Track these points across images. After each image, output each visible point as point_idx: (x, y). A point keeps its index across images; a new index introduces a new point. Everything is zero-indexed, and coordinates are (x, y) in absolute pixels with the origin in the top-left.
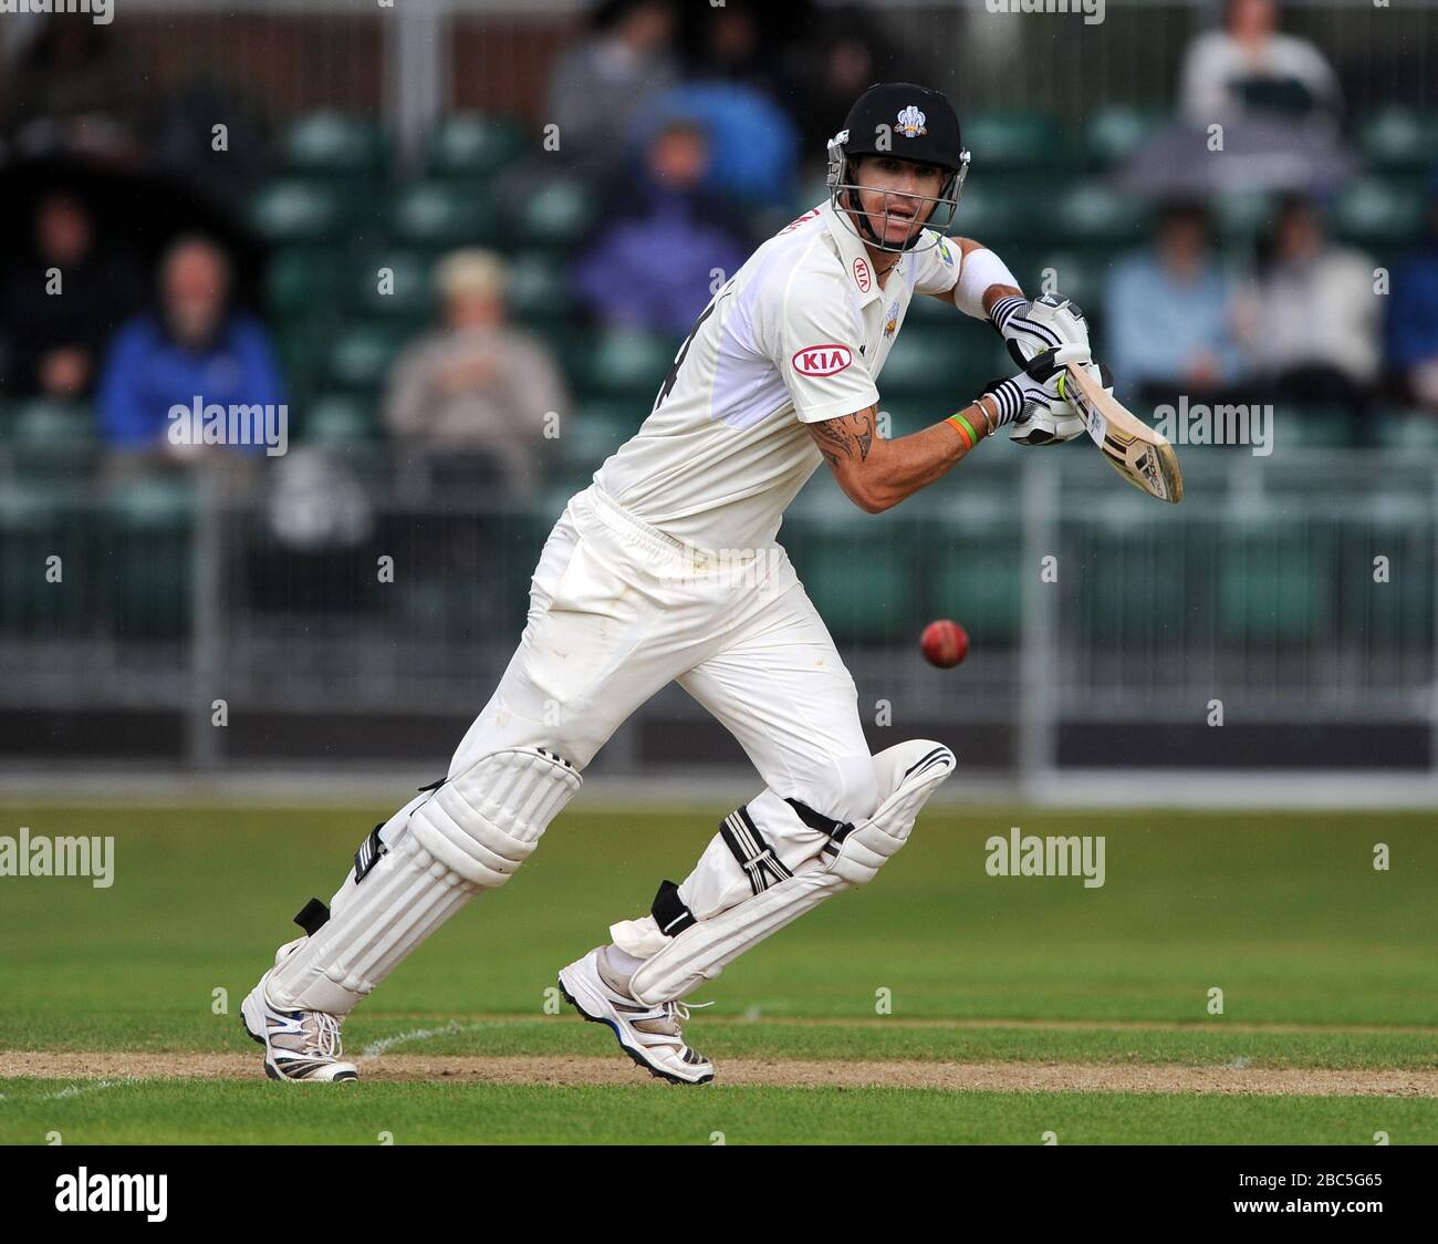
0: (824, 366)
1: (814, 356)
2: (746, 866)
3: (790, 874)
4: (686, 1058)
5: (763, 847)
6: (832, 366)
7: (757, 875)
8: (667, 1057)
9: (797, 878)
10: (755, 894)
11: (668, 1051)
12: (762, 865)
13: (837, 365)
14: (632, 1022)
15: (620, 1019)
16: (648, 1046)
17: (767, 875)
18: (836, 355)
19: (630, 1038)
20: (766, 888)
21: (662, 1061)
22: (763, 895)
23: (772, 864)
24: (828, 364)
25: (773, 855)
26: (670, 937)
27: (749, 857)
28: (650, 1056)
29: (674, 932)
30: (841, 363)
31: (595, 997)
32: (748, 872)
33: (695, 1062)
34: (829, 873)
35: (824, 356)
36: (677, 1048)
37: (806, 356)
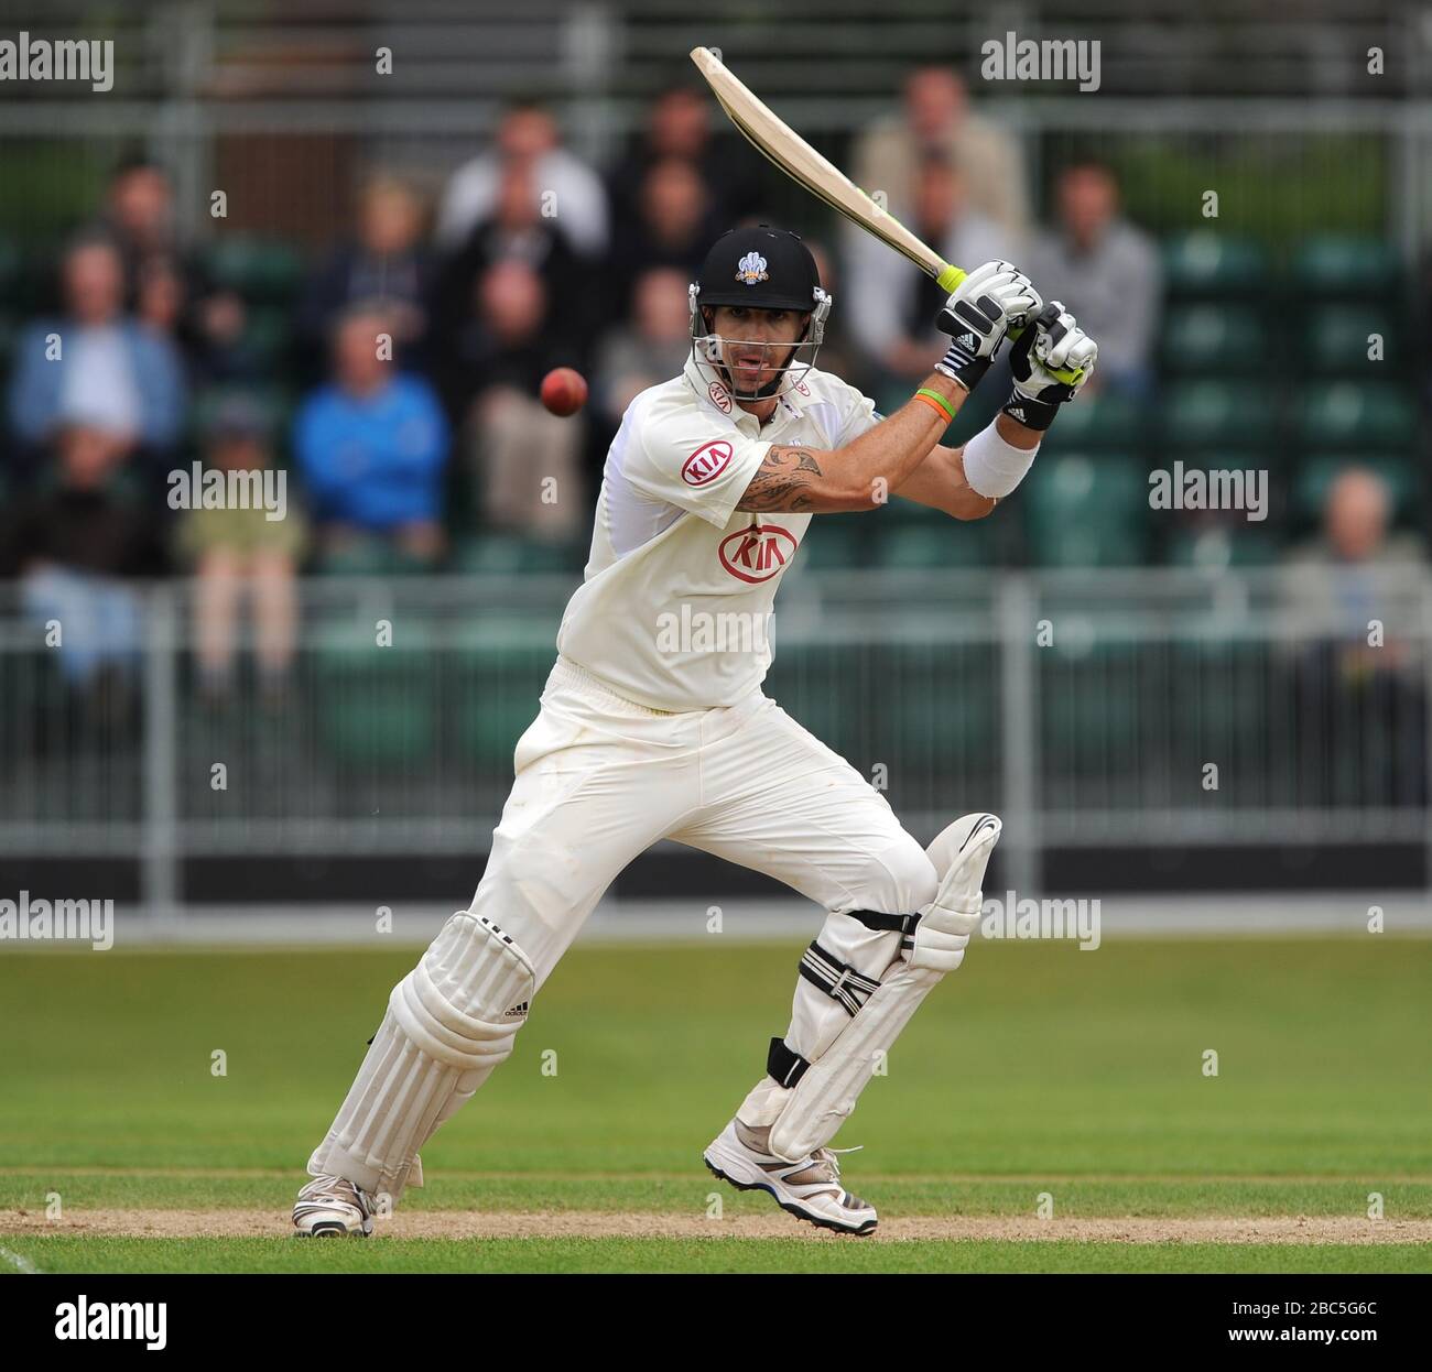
0: (710, 469)
1: (695, 466)
2: (833, 993)
3: (878, 984)
4: (846, 1204)
5: (841, 968)
6: (716, 463)
7: (847, 998)
8: (827, 1206)
9: (885, 986)
10: (853, 1015)
11: (827, 1198)
12: (847, 986)
13: (722, 461)
14: (784, 1179)
15: (773, 1180)
16: (805, 1198)
17: (858, 994)
18: (713, 453)
19: (787, 1195)
20: (861, 1006)
21: (822, 1210)
22: (860, 1015)
23: (856, 981)
24: (711, 463)
25: (854, 972)
26: (791, 1089)
27: (832, 984)
28: (809, 1207)
29: (793, 1083)
30: (724, 456)
31: (744, 1165)
32: (837, 998)
33: (856, 1207)
34: (914, 968)
35: (702, 460)
36: (835, 1194)
37: (690, 470)
